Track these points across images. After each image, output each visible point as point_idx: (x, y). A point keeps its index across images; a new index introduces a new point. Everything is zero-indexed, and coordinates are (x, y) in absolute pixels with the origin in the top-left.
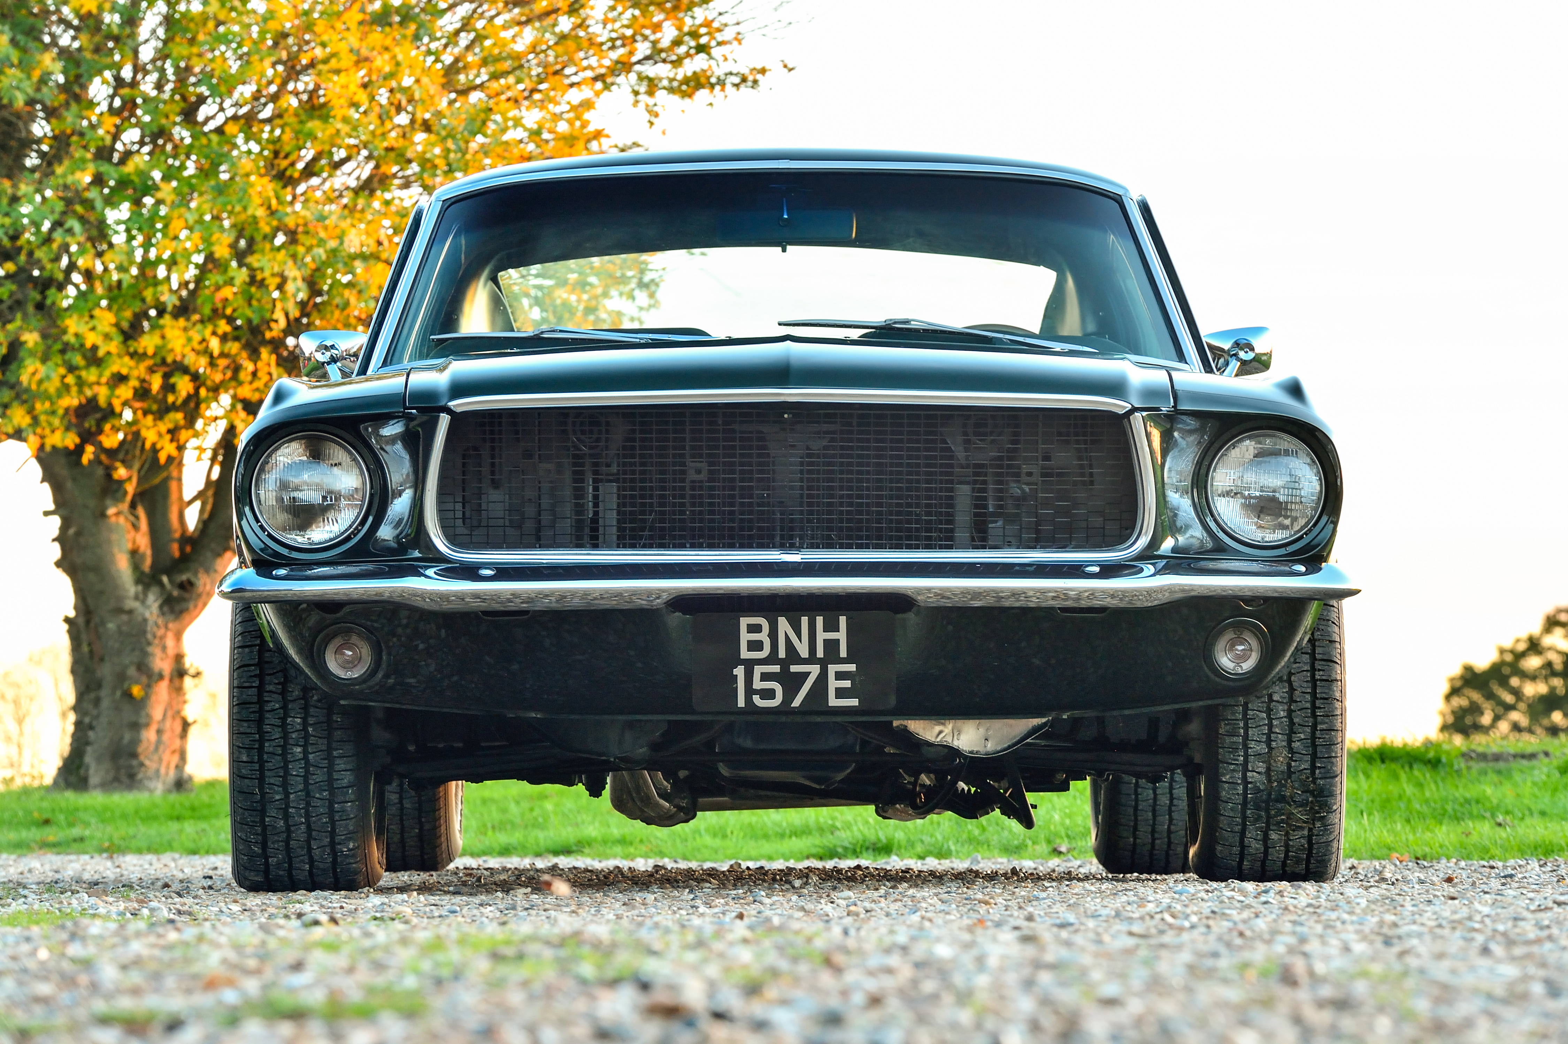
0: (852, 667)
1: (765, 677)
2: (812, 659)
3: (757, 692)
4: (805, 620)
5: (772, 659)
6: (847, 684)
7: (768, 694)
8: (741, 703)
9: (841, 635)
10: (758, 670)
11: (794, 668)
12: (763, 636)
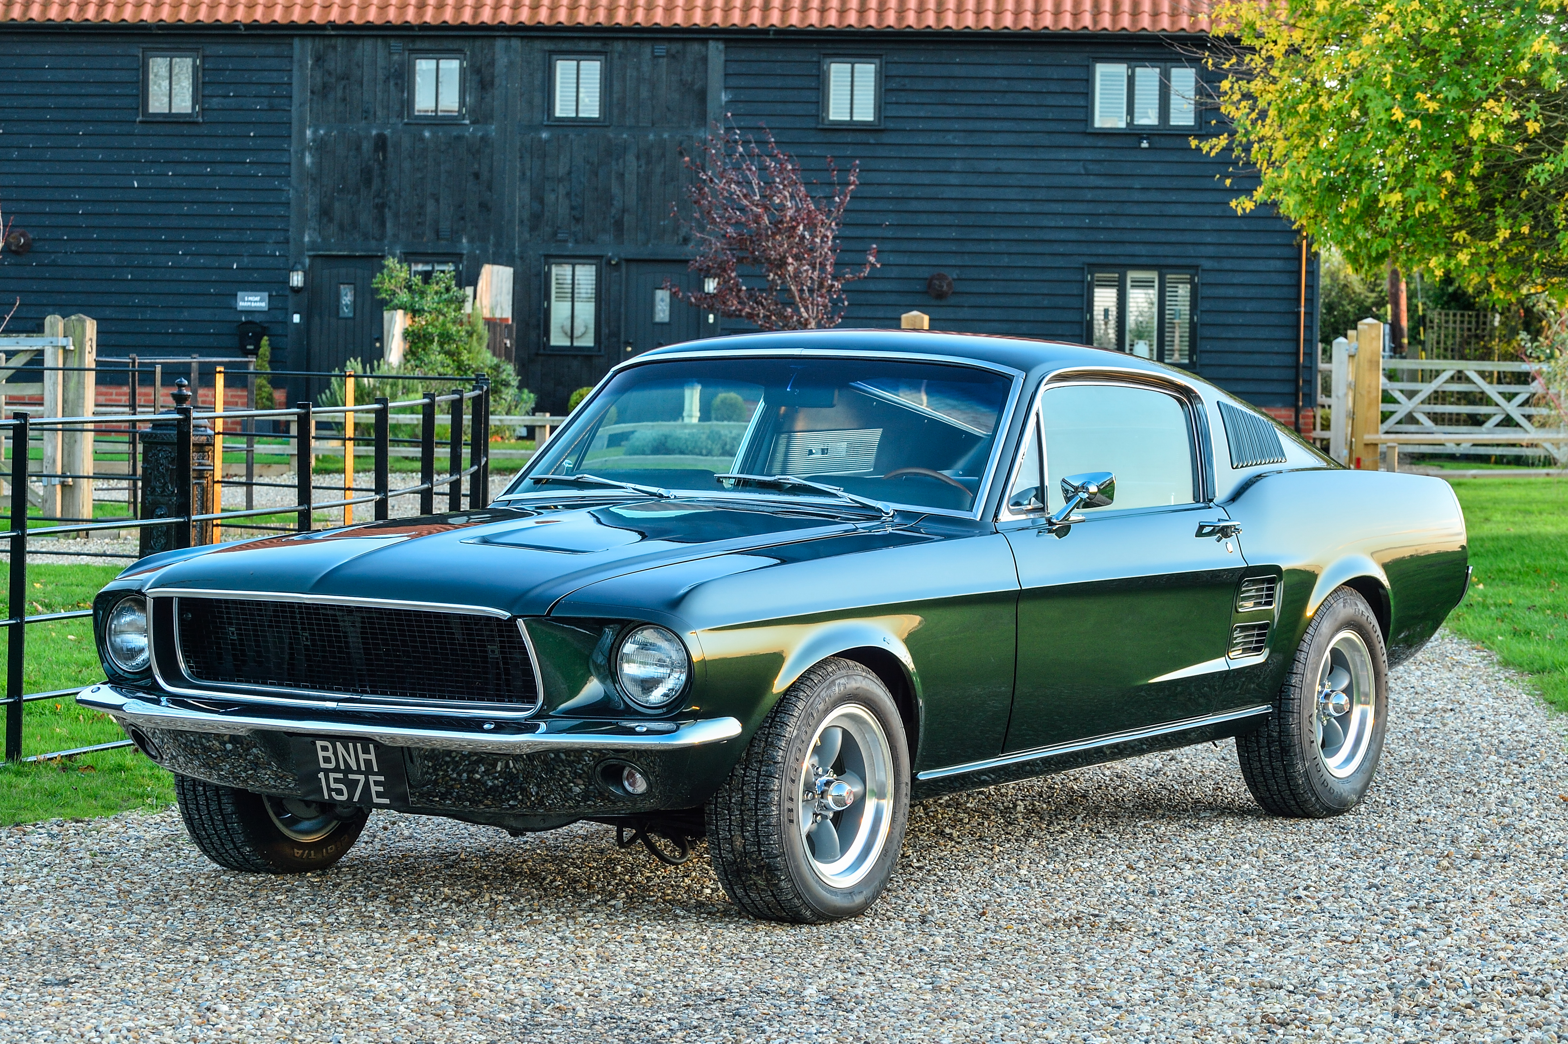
0: (382, 778)
1: (336, 780)
2: (359, 772)
3: (333, 790)
4: (351, 745)
5: (337, 769)
6: (381, 789)
7: (340, 792)
8: (326, 797)
9: (372, 756)
10: (332, 776)
11: (351, 776)
12: (330, 754)
